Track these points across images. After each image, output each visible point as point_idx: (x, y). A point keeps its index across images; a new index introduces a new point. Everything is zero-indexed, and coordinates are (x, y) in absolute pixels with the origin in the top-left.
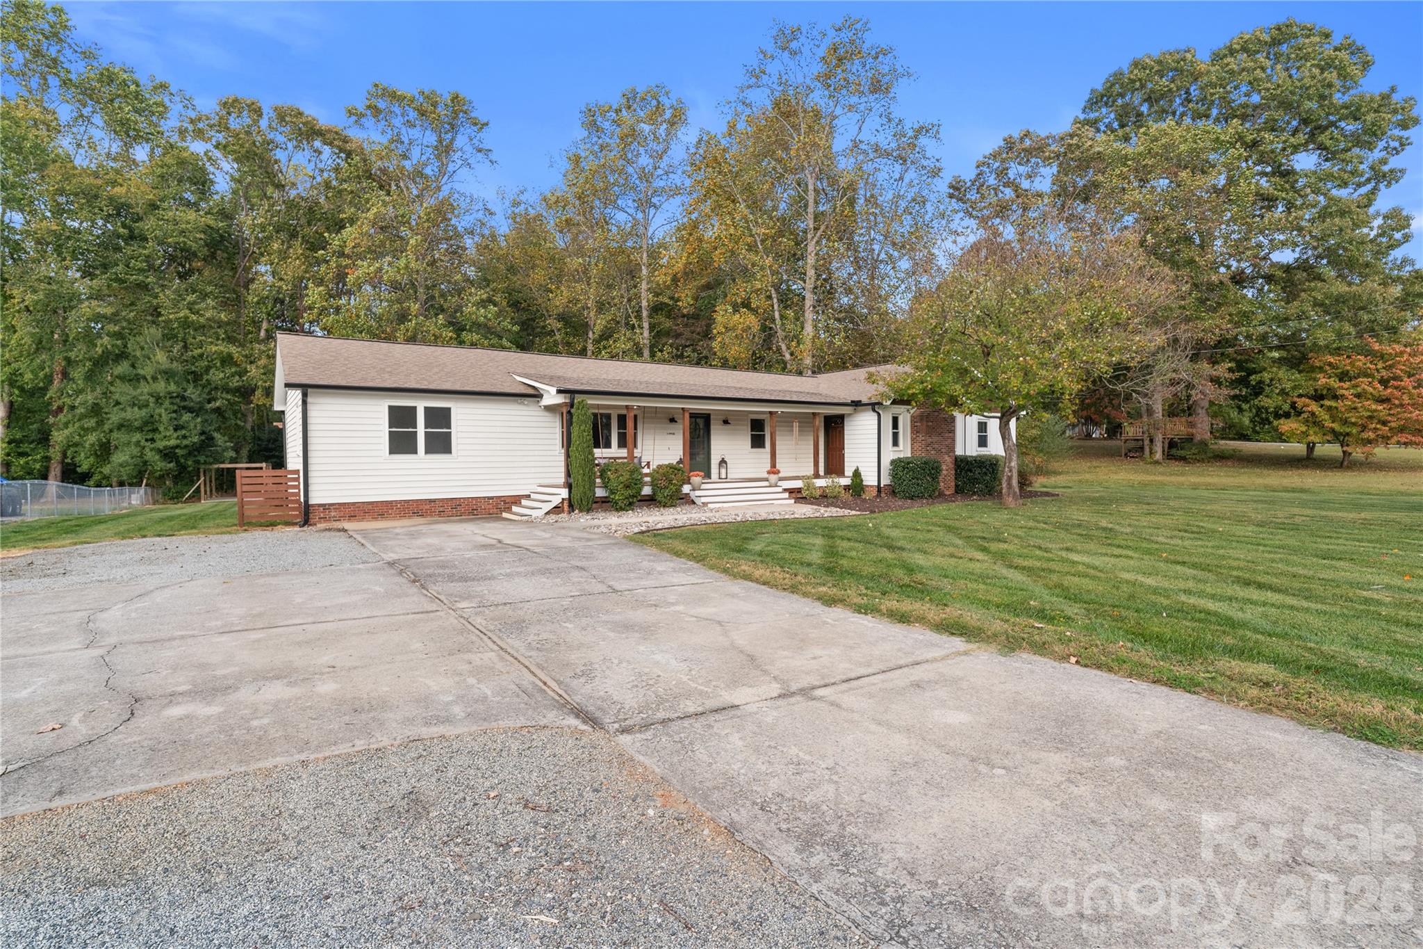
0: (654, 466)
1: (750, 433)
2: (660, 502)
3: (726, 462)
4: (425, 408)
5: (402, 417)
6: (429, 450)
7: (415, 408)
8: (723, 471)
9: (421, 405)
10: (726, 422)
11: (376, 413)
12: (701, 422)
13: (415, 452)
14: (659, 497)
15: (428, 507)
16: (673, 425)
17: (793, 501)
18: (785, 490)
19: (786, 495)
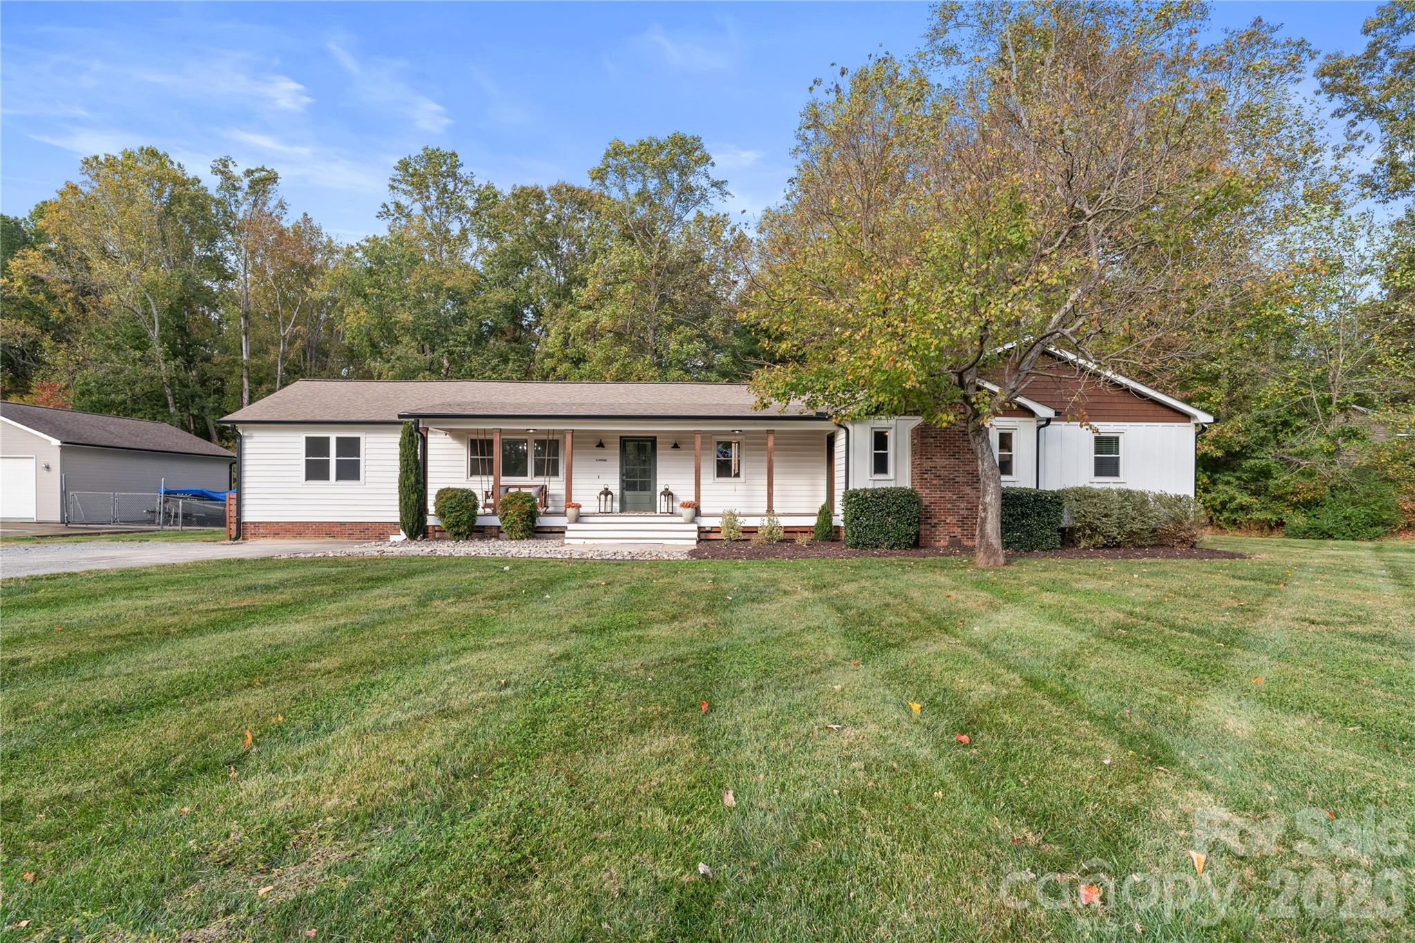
1: (715, 459)
4: (337, 438)
5: (316, 447)
6: (339, 477)
7: (328, 438)
9: (333, 436)
10: (676, 446)
11: (294, 445)
12: (648, 446)
13: (327, 478)
15: (338, 529)
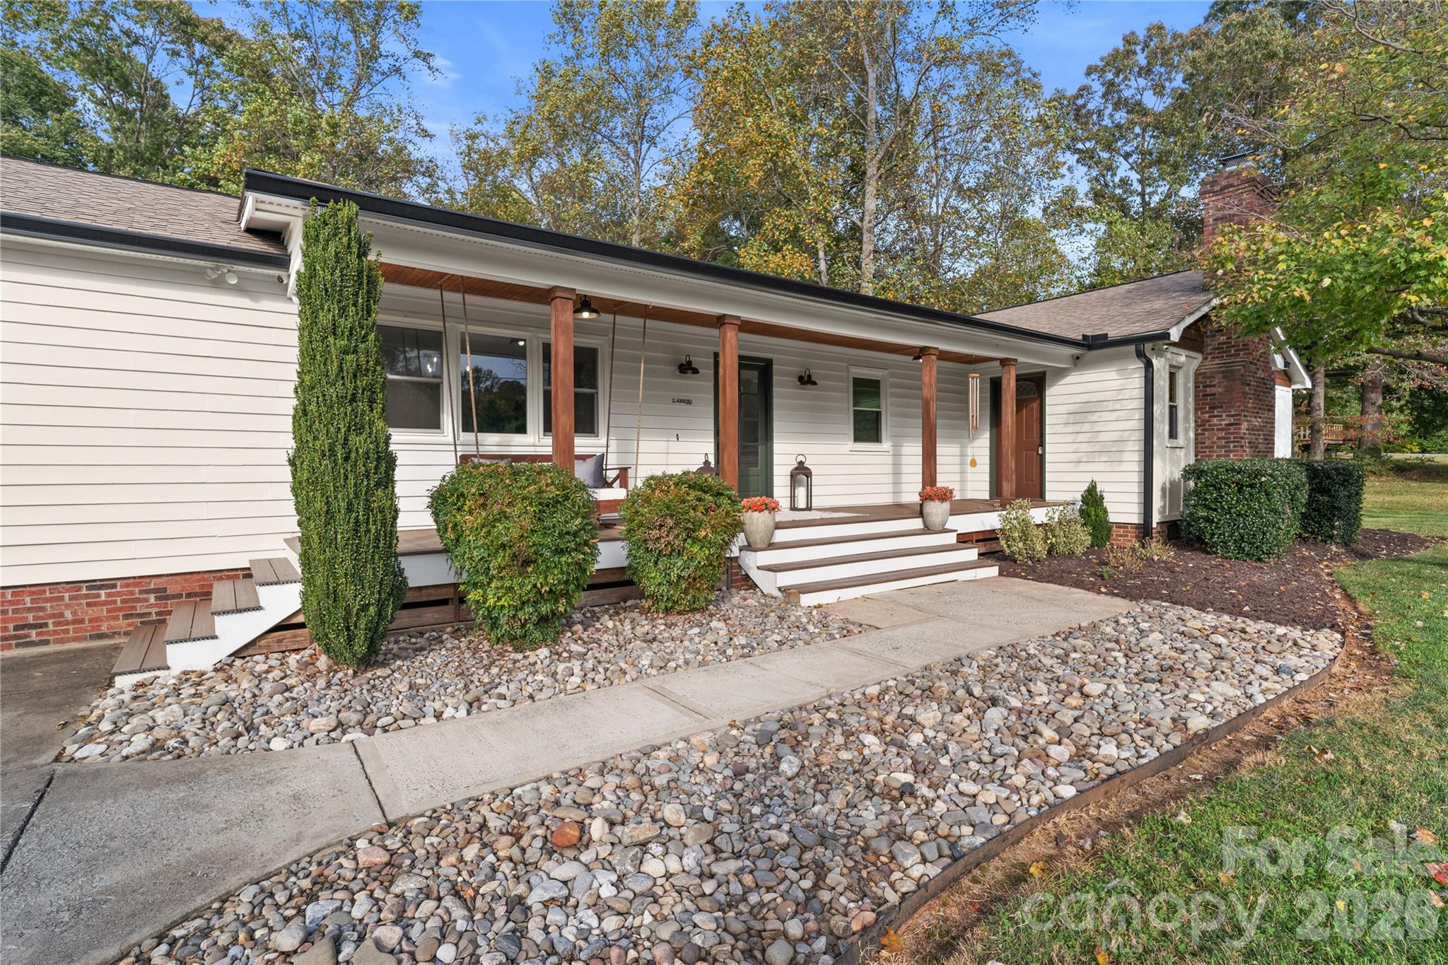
0: (637, 480)
1: (852, 409)
2: (655, 599)
3: (808, 473)
8: (801, 492)
10: (803, 379)
12: (753, 376)
14: (652, 580)
16: (688, 381)
17: (993, 571)
18: (965, 540)
19: (972, 554)
